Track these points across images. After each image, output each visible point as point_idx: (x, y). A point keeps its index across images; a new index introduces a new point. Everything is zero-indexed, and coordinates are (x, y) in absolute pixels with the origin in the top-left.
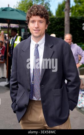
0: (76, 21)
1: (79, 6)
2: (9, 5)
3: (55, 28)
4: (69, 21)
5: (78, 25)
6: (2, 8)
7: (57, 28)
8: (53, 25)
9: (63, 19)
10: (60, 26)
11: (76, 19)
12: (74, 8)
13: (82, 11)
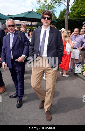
0: (72, 21)
1: (73, 13)
2: (32, 10)
3: (59, 25)
4: (68, 22)
5: (73, 24)
6: (28, 12)
7: (60, 26)
8: (58, 23)
9: (64, 20)
10: (62, 24)
11: (72, 20)
12: (70, 14)
13: (75, 16)
